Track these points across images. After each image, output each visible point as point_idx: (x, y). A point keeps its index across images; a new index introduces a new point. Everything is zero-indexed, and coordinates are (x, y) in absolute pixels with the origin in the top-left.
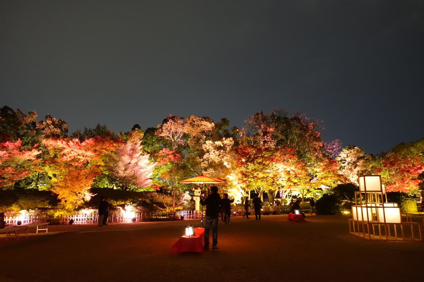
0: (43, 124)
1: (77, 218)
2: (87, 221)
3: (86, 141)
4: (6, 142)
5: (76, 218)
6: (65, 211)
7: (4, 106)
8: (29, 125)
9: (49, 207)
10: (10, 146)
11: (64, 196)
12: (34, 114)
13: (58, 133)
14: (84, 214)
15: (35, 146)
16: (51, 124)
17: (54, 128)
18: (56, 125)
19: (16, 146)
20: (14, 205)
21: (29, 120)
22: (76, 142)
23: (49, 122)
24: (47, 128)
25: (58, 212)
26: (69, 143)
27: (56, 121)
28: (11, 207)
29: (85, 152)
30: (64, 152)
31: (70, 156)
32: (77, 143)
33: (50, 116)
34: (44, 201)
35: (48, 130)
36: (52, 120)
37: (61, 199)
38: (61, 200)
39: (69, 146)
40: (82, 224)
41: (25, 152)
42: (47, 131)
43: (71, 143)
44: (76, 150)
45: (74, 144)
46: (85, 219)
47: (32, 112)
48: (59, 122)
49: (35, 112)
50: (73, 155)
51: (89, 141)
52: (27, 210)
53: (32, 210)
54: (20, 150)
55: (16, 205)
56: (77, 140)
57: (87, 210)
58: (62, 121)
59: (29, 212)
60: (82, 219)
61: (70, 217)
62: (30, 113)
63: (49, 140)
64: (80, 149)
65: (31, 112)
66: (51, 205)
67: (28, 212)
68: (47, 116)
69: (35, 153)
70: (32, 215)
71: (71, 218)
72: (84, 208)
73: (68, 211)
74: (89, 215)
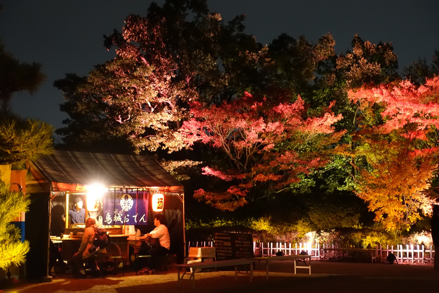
0: (348, 59)
1: (405, 251)
2: (424, 259)
3: (428, 82)
4: (278, 105)
5: (402, 251)
6: (384, 237)
7: (280, 35)
8: (328, 63)
9: (358, 226)
10: (286, 111)
11: (379, 205)
12: (328, 40)
13: (377, 72)
14: (420, 242)
15: (331, 105)
16: (363, 56)
17: (367, 63)
18: (373, 56)
19: (295, 109)
20: (301, 221)
21: (322, 55)
22: (406, 88)
23: (358, 52)
24: (354, 65)
25: (368, 237)
26: (393, 93)
27: (371, 48)
28: (296, 226)
29: (425, 108)
30: (387, 111)
31: (399, 120)
32: (409, 89)
33: (360, 38)
34: (352, 215)
35: (358, 69)
36: (363, 48)
37: (376, 210)
38: (376, 212)
39: (395, 99)
40: (415, 264)
41: (311, 120)
42: (356, 72)
43: (397, 91)
44: (408, 106)
45: (403, 92)
46: (421, 253)
47: (325, 38)
48: (377, 49)
49: (331, 37)
50: (405, 117)
51: (433, 82)
52: (317, 233)
53: (325, 232)
54: (304, 117)
55: (303, 221)
56: (408, 83)
57: (425, 235)
58: (385, 44)
59: (320, 235)
60: (415, 254)
61: (390, 248)
62: (321, 40)
63: (359, 91)
64: (415, 102)
65: (323, 37)
66: (362, 224)
67: (318, 236)
68: (354, 41)
69: (331, 120)
70: (324, 241)
71: (392, 251)
72: (420, 232)
73: (389, 236)
74: (428, 246)
